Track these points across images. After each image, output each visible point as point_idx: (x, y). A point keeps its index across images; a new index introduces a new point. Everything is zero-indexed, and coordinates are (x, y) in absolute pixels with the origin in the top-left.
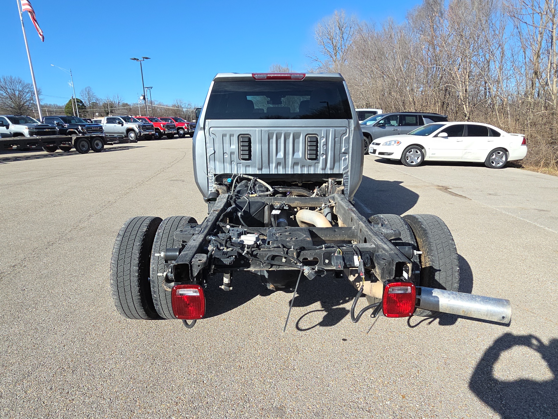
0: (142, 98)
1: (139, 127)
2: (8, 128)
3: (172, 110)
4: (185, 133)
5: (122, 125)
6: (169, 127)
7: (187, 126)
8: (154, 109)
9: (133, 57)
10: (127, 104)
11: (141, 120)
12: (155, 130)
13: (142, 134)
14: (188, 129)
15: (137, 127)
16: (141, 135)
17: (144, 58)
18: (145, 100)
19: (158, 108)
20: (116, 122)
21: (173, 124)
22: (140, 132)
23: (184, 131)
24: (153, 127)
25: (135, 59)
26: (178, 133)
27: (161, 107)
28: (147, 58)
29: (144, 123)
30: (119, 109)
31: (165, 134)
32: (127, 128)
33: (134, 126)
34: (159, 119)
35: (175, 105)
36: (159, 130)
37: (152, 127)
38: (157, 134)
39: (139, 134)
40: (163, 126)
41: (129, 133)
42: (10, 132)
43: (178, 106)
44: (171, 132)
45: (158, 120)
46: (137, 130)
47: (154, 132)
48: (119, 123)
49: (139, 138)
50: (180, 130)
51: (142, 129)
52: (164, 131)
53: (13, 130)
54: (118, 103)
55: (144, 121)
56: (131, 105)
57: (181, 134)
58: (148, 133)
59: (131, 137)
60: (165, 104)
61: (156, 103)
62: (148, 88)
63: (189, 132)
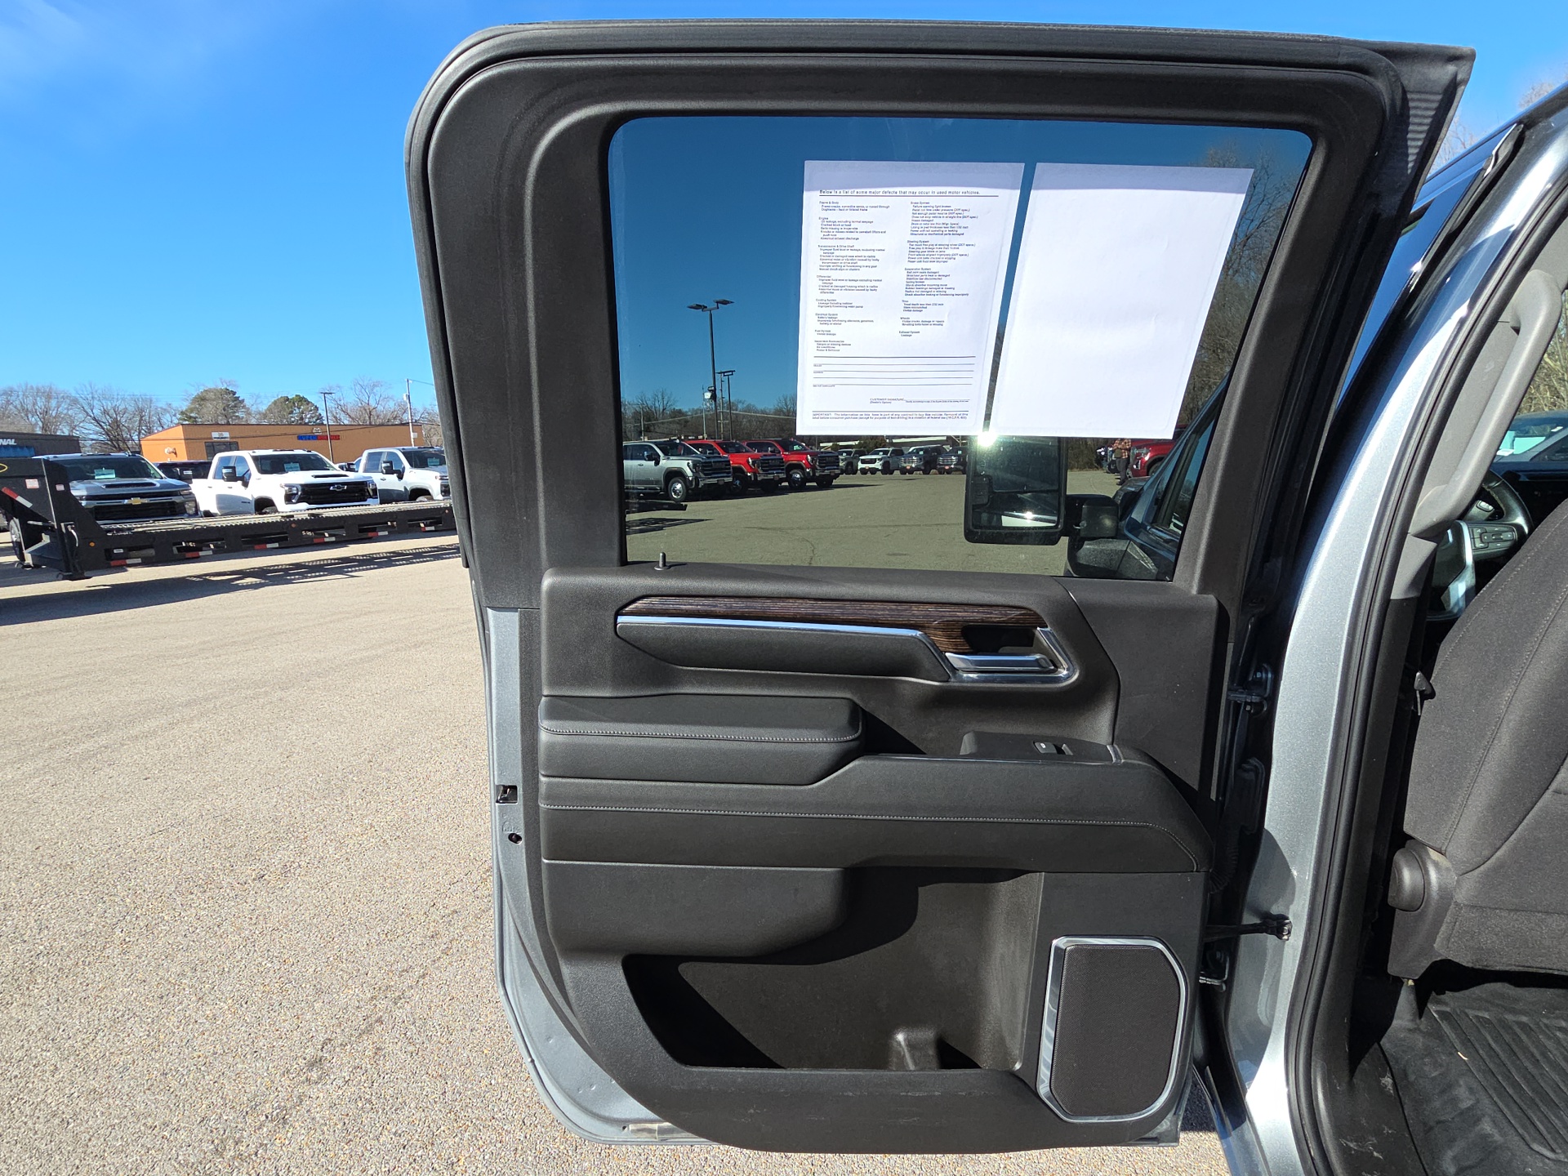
0: (708, 395)
1: (695, 466)
2: (400, 477)
3: (774, 420)
4: (806, 478)
5: (657, 463)
6: (766, 465)
7: (813, 460)
8: (735, 421)
9: (693, 304)
10: (680, 412)
11: (700, 450)
12: (734, 473)
13: (701, 484)
14: (814, 468)
15: (691, 467)
16: (700, 486)
17: (717, 302)
18: (715, 401)
19: (744, 416)
20: (643, 455)
21: (778, 456)
22: (696, 478)
23: (804, 474)
24: (730, 465)
25: (698, 307)
26: (789, 478)
27: (751, 416)
28: (725, 302)
29: (708, 458)
30: (663, 423)
31: (756, 483)
32: (667, 469)
33: (684, 464)
34: (745, 444)
35: (783, 411)
36: (743, 472)
37: (726, 465)
38: (738, 482)
39: (694, 483)
40: (753, 464)
41: (673, 480)
42: (405, 488)
43: (789, 411)
44: (771, 477)
45: (741, 447)
46: (689, 473)
47: (730, 479)
48: (650, 458)
49: (696, 493)
50: (796, 471)
51: (703, 471)
52: (755, 474)
53: (411, 483)
54: (661, 410)
55: (708, 452)
56: (690, 413)
57: (795, 481)
58: (714, 481)
59: (675, 492)
60: (760, 407)
61: (740, 406)
62: (724, 373)
63: (817, 474)
